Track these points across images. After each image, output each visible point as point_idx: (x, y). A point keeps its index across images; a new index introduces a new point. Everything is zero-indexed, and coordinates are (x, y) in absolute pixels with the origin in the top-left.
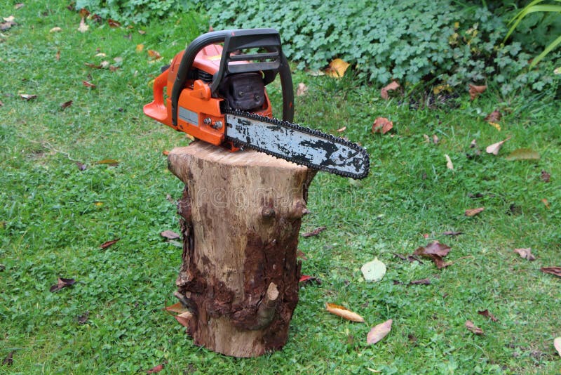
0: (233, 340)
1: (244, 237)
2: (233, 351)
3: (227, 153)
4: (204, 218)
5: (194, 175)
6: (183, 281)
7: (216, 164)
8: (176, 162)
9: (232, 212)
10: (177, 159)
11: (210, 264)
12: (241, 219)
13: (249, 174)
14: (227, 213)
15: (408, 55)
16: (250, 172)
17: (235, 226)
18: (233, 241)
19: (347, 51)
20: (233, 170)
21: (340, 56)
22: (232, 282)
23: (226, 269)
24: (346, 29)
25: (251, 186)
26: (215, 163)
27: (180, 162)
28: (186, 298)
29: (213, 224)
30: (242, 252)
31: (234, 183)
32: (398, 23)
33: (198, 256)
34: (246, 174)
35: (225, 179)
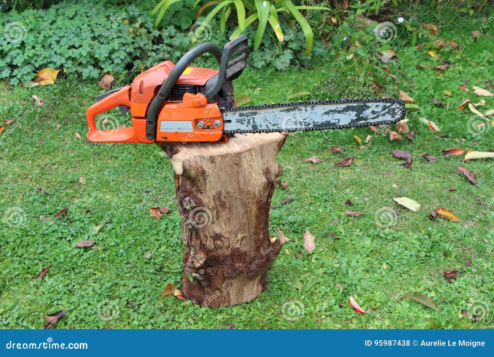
0: (245, 289)
1: (255, 205)
2: (245, 299)
3: (222, 145)
4: (218, 203)
5: (207, 170)
6: (201, 262)
7: (229, 156)
8: (190, 166)
9: (245, 189)
10: (190, 163)
11: (222, 239)
12: (252, 191)
13: (253, 154)
14: (241, 191)
15: (108, 52)
16: (254, 152)
17: (248, 199)
18: (246, 212)
19: (49, 60)
20: (243, 156)
21: (45, 66)
22: (244, 245)
23: (240, 236)
24: (37, 43)
25: (255, 163)
26: (228, 154)
27: (193, 164)
28: (201, 275)
29: (227, 205)
30: (253, 218)
31: (245, 165)
32: (81, 29)
33: (206, 237)
34: (251, 155)
35: (237, 165)
